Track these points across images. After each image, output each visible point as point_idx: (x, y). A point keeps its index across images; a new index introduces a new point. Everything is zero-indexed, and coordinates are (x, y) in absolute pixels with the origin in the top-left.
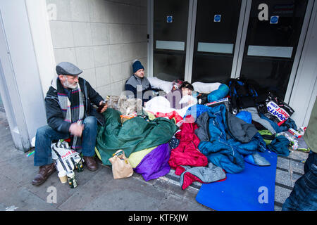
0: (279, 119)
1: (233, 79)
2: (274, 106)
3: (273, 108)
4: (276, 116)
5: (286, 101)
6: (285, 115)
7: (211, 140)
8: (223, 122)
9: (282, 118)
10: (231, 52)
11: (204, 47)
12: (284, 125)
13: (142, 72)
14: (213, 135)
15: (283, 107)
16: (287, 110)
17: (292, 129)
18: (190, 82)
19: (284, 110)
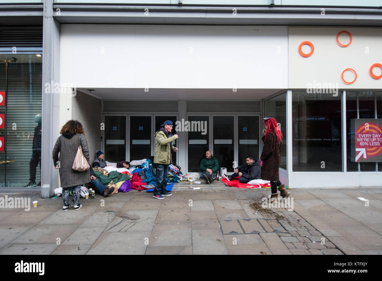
0: (175, 171)
1: (152, 156)
2: (172, 166)
3: (171, 167)
4: (174, 170)
5: (177, 164)
6: (177, 169)
7: (147, 178)
8: (151, 171)
9: (176, 171)
10: (150, 144)
11: (135, 142)
12: (177, 173)
13: (103, 156)
14: (148, 176)
15: (176, 166)
16: (178, 167)
17: (180, 175)
18: (129, 161)
19: (176, 167)
